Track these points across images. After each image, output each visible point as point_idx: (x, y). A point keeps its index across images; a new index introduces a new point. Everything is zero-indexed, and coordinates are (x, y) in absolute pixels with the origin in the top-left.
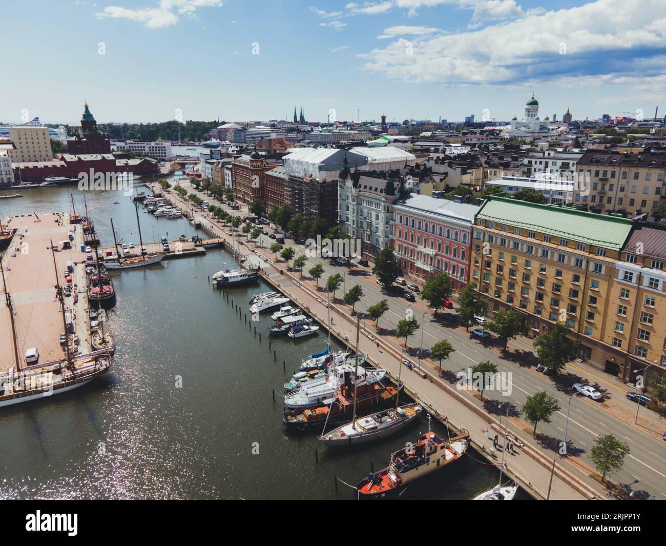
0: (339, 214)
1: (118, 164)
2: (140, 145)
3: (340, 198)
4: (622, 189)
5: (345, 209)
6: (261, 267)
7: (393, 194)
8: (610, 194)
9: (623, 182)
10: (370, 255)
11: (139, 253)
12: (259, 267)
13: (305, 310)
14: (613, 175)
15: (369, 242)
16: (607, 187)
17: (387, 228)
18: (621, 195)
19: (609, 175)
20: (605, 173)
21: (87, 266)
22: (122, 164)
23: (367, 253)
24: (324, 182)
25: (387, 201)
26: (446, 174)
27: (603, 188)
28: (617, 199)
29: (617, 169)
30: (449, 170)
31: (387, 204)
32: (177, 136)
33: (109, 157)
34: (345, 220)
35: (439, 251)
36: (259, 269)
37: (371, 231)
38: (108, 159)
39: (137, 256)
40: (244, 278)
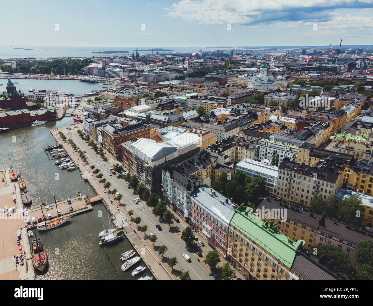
0: (163, 187)
1: (32, 115)
2: (43, 94)
3: (164, 179)
4: (299, 183)
5: (166, 185)
6: (124, 227)
7: (191, 190)
8: (293, 184)
9: (299, 180)
10: (180, 214)
11: (56, 215)
12: (123, 227)
13: (149, 267)
14: (295, 176)
15: (179, 207)
16: (292, 181)
17: (188, 206)
18: (298, 186)
19: (293, 176)
20: (291, 175)
21: (28, 230)
22: (34, 115)
23: (178, 212)
24: (155, 166)
25: (187, 193)
26: (217, 158)
27: (290, 181)
28: (297, 188)
29: (296, 174)
30: (218, 156)
31: (187, 195)
32: (63, 71)
33: (26, 111)
34: (166, 191)
35: (213, 229)
36: (123, 228)
37: (180, 203)
38: (26, 113)
39: (55, 217)
40: (115, 238)
